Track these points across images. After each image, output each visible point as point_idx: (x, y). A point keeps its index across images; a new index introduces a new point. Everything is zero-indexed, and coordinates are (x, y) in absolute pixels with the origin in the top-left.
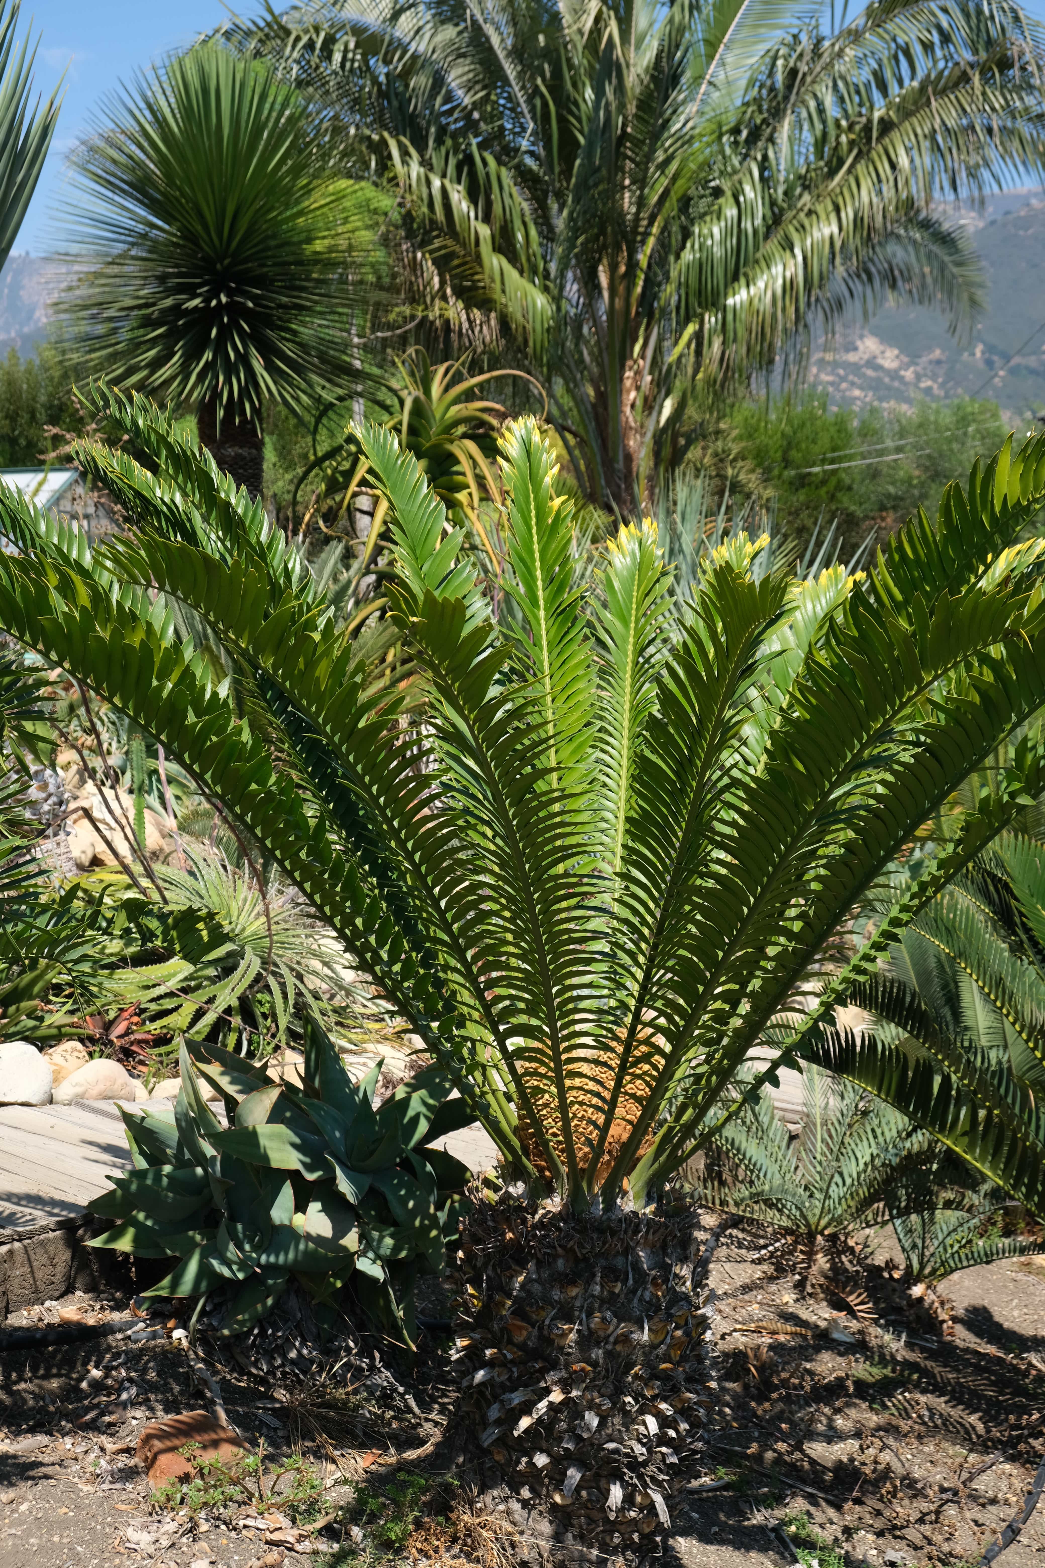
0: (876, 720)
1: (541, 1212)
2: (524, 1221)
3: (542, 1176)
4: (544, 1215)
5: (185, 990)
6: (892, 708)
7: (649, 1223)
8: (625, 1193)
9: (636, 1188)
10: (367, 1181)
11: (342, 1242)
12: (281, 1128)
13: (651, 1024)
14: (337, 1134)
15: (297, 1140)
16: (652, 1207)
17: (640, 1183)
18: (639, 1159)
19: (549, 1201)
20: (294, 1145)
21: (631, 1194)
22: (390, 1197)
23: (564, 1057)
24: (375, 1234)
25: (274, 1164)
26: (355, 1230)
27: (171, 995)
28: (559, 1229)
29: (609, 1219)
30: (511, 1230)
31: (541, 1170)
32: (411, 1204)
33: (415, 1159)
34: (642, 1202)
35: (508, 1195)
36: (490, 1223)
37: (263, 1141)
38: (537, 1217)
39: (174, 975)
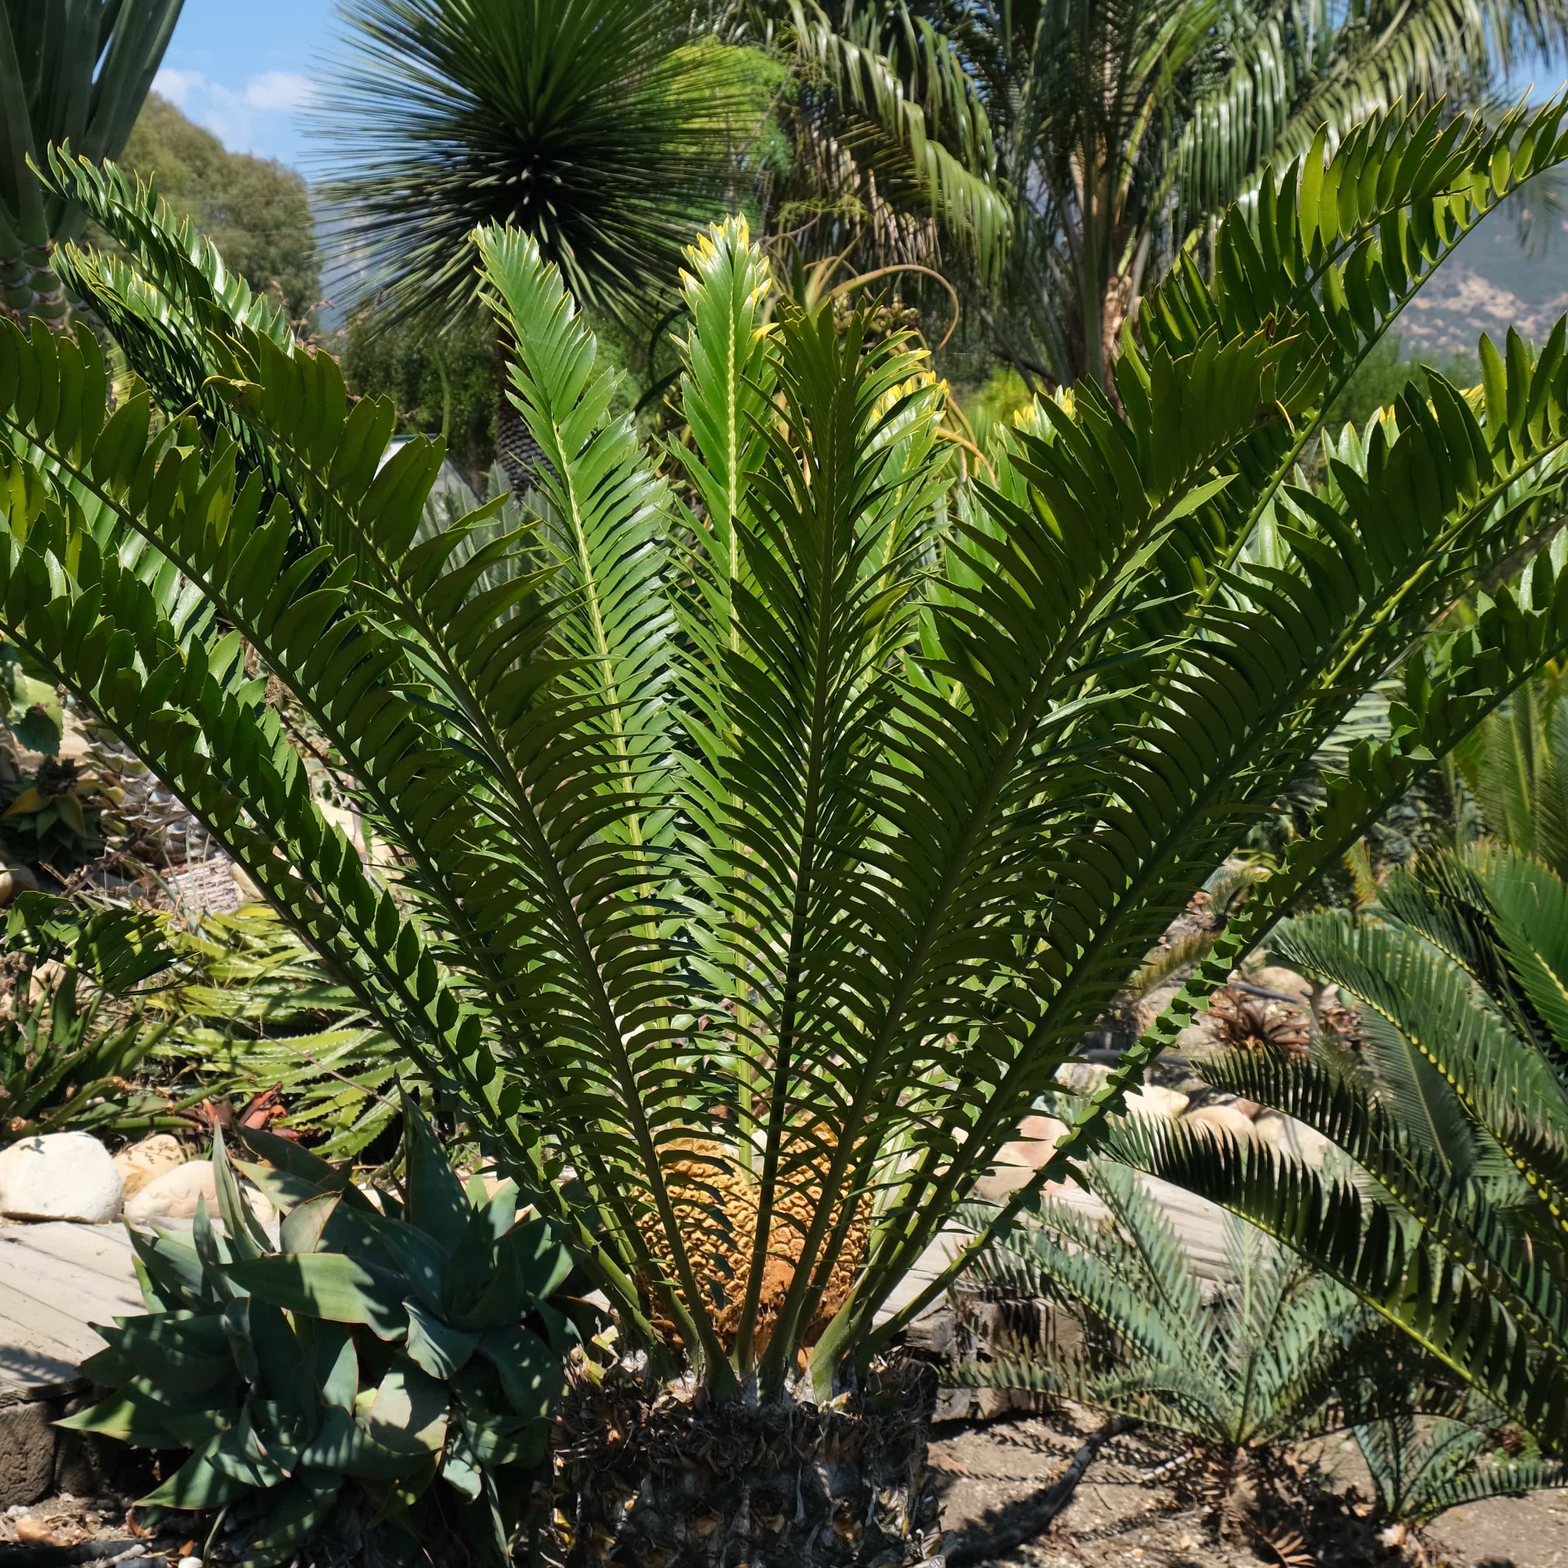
1: (663, 1399)
2: (636, 1413)
3: (670, 1343)
4: (666, 1404)
5: (348, 1072)
7: (835, 1422)
8: (800, 1374)
9: (817, 1368)
10: (469, 1344)
11: (420, 1435)
12: (341, 1260)
13: (808, 1103)
14: (428, 1272)
15: (368, 1280)
16: (843, 1398)
17: (824, 1359)
18: (827, 1321)
19: (679, 1382)
20: (361, 1287)
21: (809, 1374)
22: (504, 1368)
23: (658, 1151)
24: (472, 1425)
25: (326, 1314)
26: (443, 1417)
27: (327, 1078)
28: (686, 1427)
29: (771, 1414)
30: (615, 1427)
31: (668, 1333)
32: (536, 1381)
33: (548, 1315)
34: (827, 1389)
35: (619, 1370)
36: (584, 1415)
37: (309, 1279)
38: (655, 1406)
39: (334, 1049)
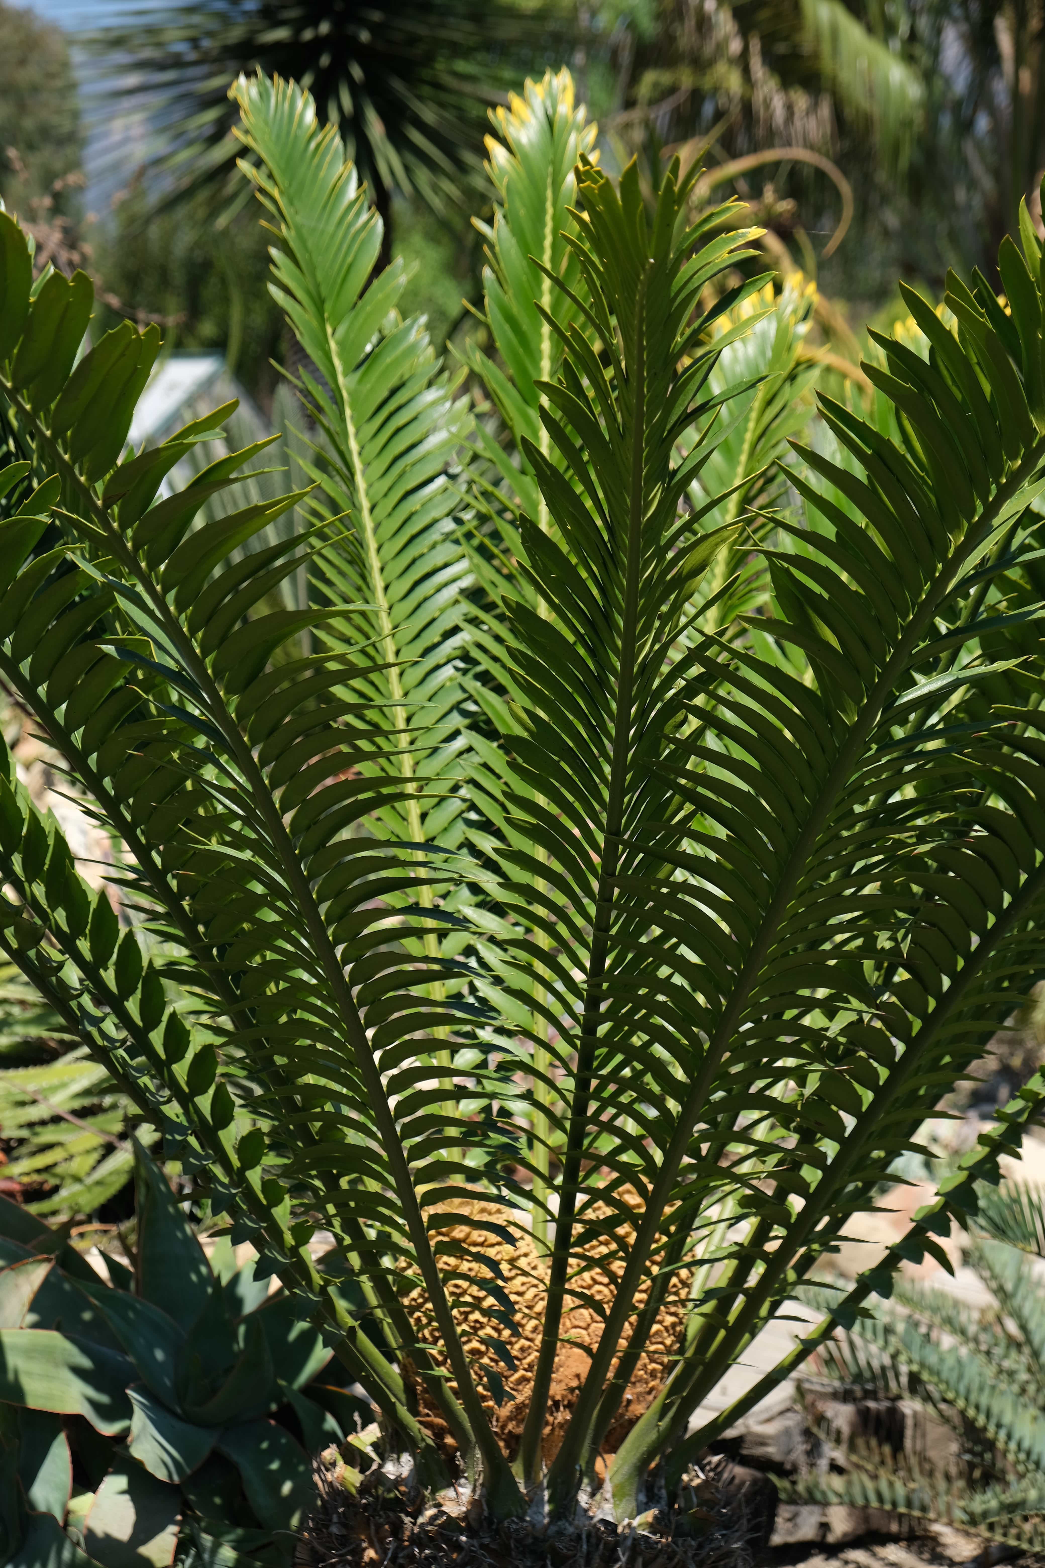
0: (955, 527)
1: (430, 1512)
2: (397, 1528)
3: (441, 1446)
4: (434, 1518)
5: (83, 1113)
6: (984, 501)
7: (638, 1544)
8: (597, 1485)
9: (618, 1479)
10: (207, 1442)
11: (145, 1550)
12: (54, 1338)
13: (611, 1160)
14: (159, 1355)
15: (85, 1362)
16: (649, 1516)
17: (626, 1469)
18: (632, 1422)
19: (450, 1493)
20: (77, 1371)
21: (608, 1487)
22: (248, 1471)
23: (425, 1214)
24: (207, 1539)
25: (33, 1402)
26: (173, 1529)
27: (56, 1119)
28: (457, 1547)
29: (560, 1533)
30: (372, 1545)
31: (439, 1434)
32: (287, 1488)
33: (303, 1408)
34: (629, 1505)
35: (379, 1477)
36: (334, 1530)
37: (13, 1360)
38: (421, 1520)
39: (64, 1085)
